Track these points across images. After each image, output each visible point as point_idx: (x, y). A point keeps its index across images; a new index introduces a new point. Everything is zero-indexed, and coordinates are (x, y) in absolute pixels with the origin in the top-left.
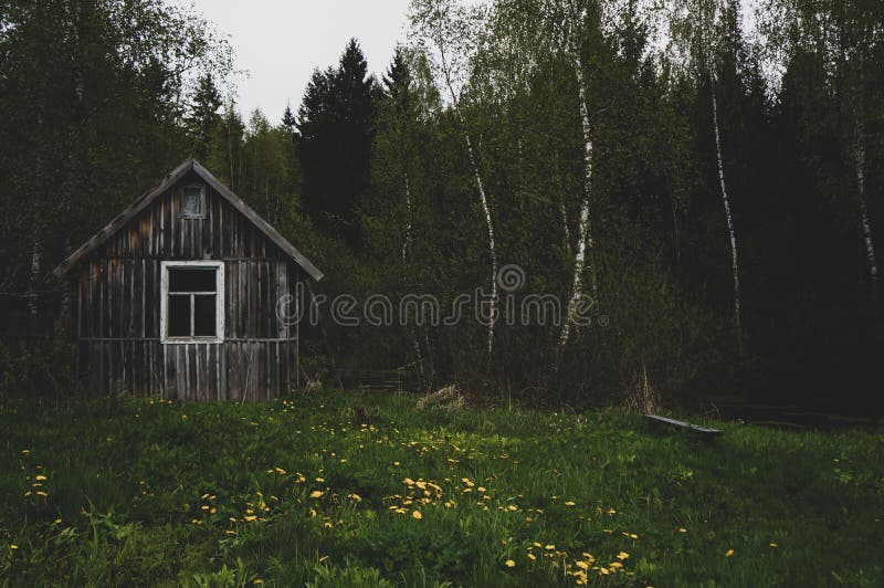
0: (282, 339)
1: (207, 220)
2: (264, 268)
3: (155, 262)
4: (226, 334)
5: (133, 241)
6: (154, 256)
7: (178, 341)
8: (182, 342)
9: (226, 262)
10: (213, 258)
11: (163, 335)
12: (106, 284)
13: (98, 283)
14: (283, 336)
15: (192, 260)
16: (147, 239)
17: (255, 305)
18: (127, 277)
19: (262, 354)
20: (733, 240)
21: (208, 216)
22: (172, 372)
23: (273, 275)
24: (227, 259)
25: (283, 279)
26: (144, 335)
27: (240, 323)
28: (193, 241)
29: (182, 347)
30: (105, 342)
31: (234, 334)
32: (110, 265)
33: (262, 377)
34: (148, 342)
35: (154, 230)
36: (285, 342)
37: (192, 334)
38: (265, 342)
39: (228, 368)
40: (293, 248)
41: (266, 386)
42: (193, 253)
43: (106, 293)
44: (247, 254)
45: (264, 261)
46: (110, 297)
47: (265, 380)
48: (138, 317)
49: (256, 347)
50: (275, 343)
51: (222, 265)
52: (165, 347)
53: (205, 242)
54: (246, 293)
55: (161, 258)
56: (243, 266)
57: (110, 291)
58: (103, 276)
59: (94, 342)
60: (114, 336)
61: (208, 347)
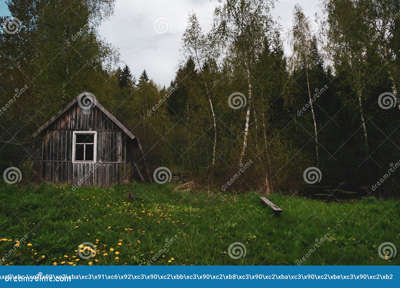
0: (119, 162)
1: (91, 115)
2: (112, 134)
3: (71, 131)
4: (97, 160)
5: (63, 124)
6: (70, 129)
7: (79, 162)
8: (80, 163)
9: (98, 132)
10: (93, 130)
11: (73, 160)
12: (52, 139)
13: (50, 139)
14: (119, 161)
15: (85, 130)
16: (68, 122)
17: (108, 149)
18: (60, 137)
19: (111, 168)
20: (315, 124)
21: (91, 113)
22: (76, 174)
23: (115, 137)
24: (98, 130)
25: (120, 138)
26: (66, 160)
27: (102, 156)
28: (85, 123)
29: (80, 164)
30: (52, 162)
31: (100, 160)
32: (54, 132)
33: (111, 178)
34: (67, 163)
35: (71, 119)
36: (120, 163)
37: (84, 159)
38: (112, 163)
39: (97, 173)
40: (123, 126)
41: (112, 181)
42: (85, 128)
43: (52, 144)
44: (106, 128)
45: (113, 131)
46: (54, 145)
47: (112, 178)
48: (64, 153)
49: (108, 165)
50: (116, 163)
51: (96, 133)
52: (74, 164)
53: (90, 123)
54: (105, 144)
55: (73, 130)
56: (104, 133)
57: (54, 142)
58: (52, 137)
59: (47, 162)
60: (55, 160)
61: (90, 165)
